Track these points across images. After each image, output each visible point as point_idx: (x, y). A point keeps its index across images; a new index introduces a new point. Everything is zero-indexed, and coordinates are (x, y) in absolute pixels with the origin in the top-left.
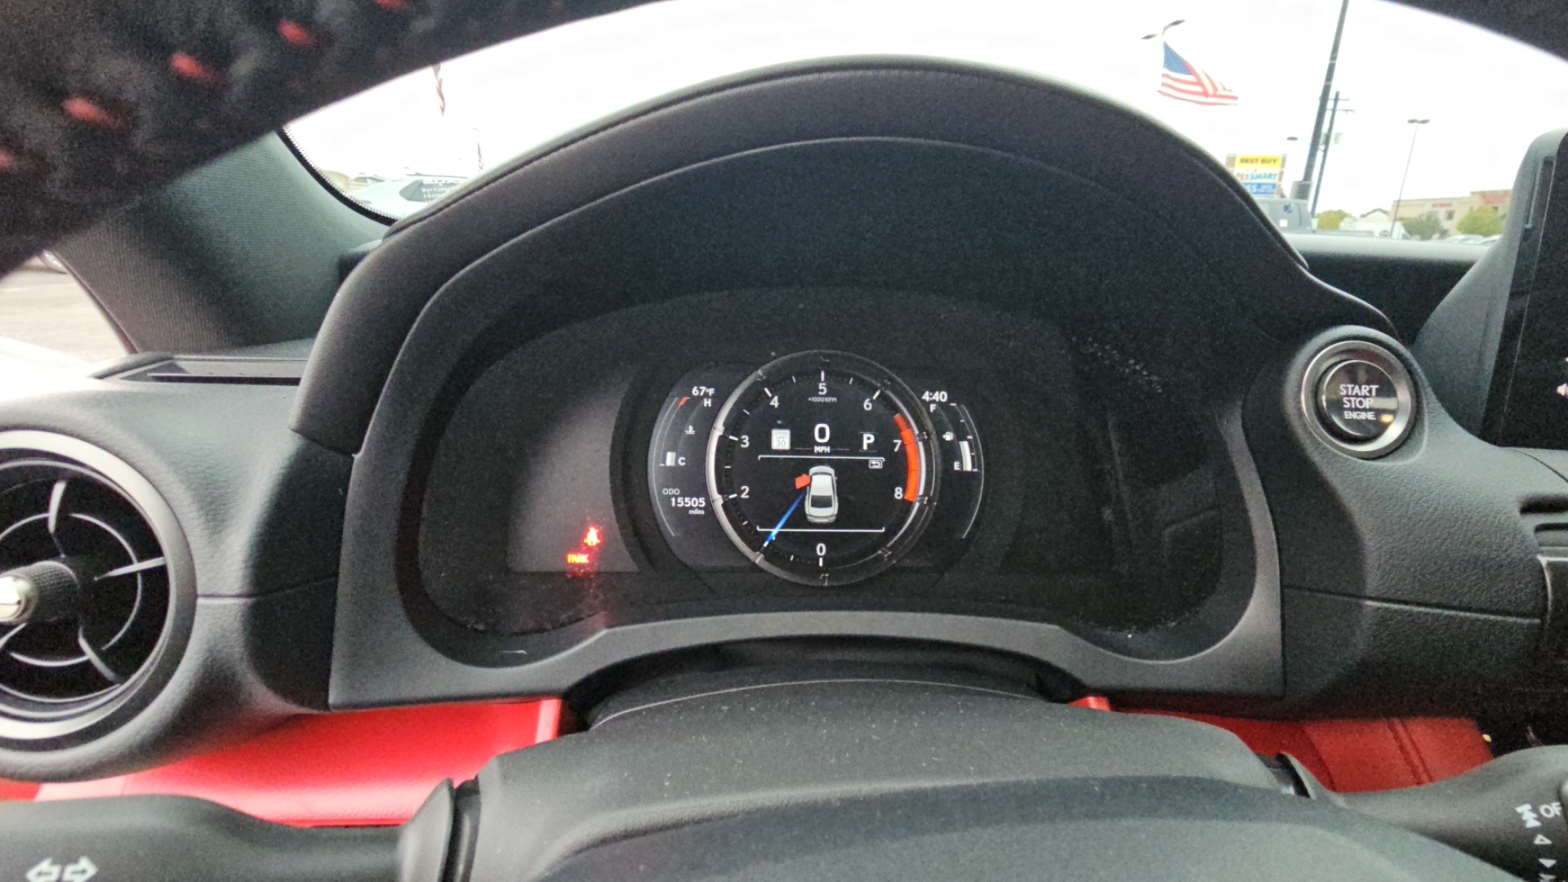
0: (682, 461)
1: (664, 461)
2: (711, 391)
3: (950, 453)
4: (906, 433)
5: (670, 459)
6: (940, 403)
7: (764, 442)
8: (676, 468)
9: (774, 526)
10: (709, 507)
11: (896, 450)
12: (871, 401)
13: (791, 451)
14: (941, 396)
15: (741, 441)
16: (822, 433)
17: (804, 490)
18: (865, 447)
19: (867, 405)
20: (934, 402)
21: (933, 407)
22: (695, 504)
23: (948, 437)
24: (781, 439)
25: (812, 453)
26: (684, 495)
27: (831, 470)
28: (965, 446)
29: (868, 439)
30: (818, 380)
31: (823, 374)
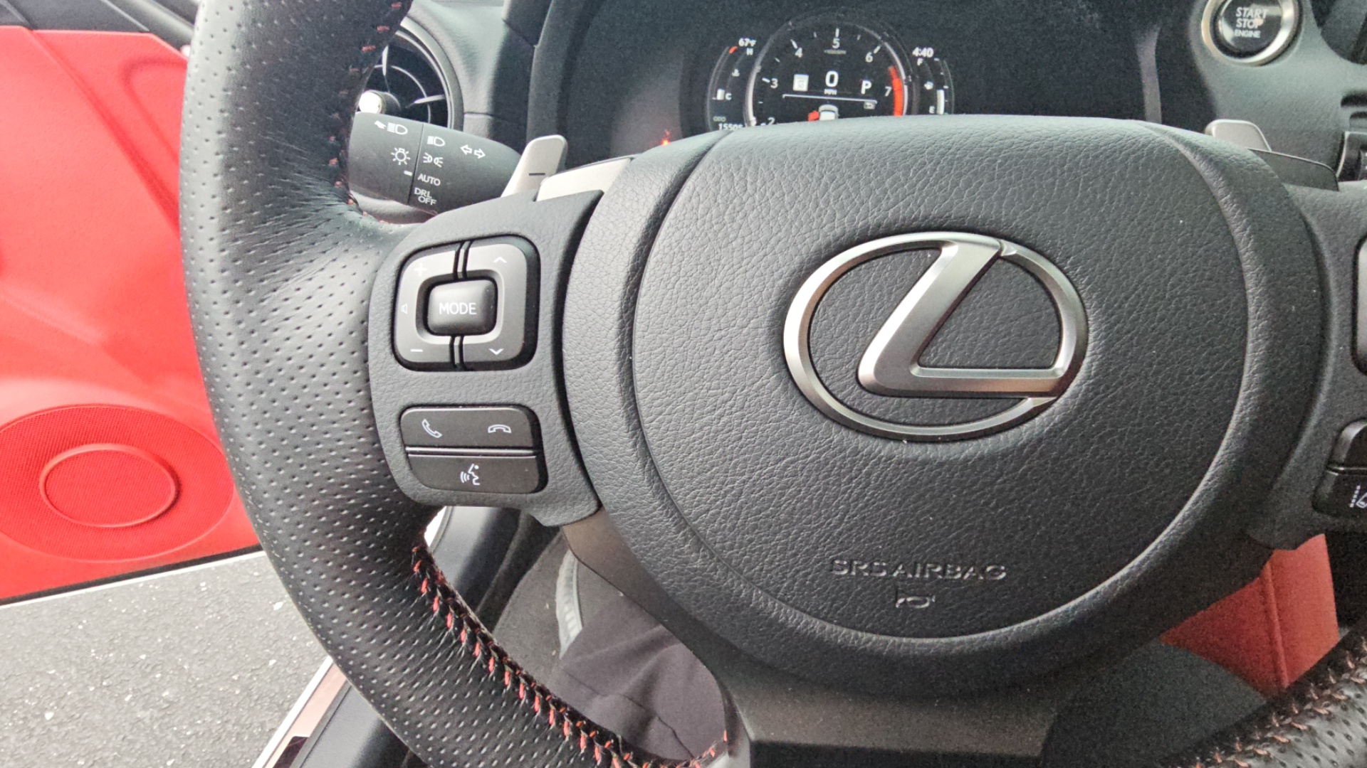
0: (729, 96)
1: (716, 96)
2: (753, 43)
3: (930, 99)
4: (896, 82)
5: (720, 95)
6: (926, 59)
7: (787, 83)
8: (724, 102)
11: (887, 94)
12: (873, 55)
13: (808, 92)
14: (928, 52)
15: (771, 83)
16: (832, 78)
18: (863, 92)
19: (869, 58)
20: (921, 57)
21: (920, 62)
23: (929, 86)
24: (801, 83)
25: (822, 94)
26: (728, 122)
27: (835, 108)
28: (941, 94)
29: (866, 85)
30: (833, 36)
31: (838, 31)
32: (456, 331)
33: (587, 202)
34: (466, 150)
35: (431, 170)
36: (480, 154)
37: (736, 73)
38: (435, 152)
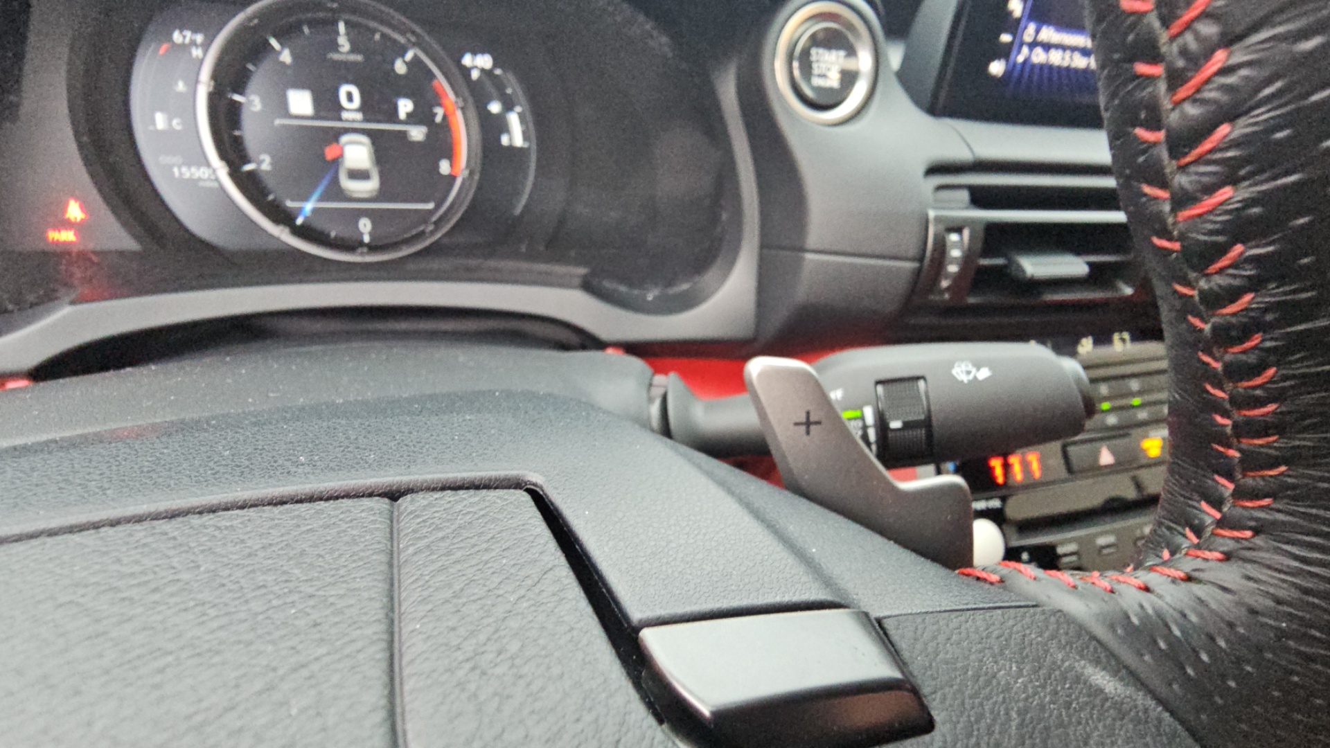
0: (178, 124)
1: (155, 123)
3: (500, 125)
4: (444, 104)
5: (162, 121)
6: (483, 70)
7: (278, 104)
8: (169, 132)
9: (306, 198)
10: (217, 180)
11: (438, 119)
12: (404, 64)
13: (316, 117)
14: (485, 61)
15: (250, 102)
16: (350, 96)
17: (337, 162)
18: (402, 115)
19: (400, 67)
20: (476, 67)
21: (475, 75)
22: (203, 173)
23: (495, 107)
24: (301, 102)
25: (340, 119)
26: (189, 165)
27: (365, 139)
28: (513, 119)
29: (405, 106)
30: (337, 33)
31: (342, 27)
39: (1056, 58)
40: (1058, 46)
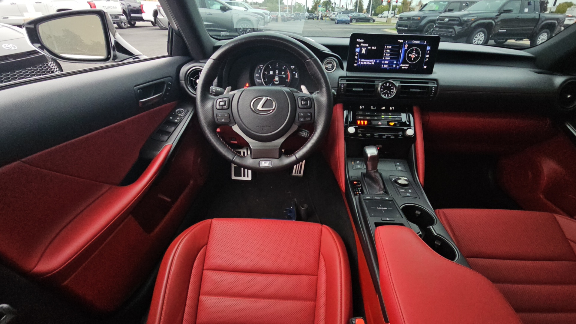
2: (262, 66)
3: (295, 75)
4: (288, 72)
5: (257, 75)
6: (293, 68)
7: (269, 73)
8: (258, 76)
9: (270, 84)
10: (262, 82)
11: (287, 74)
13: (273, 74)
14: (293, 67)
15: (266, 73)
16: (277, 72)
18: (283, 74)
19: (283, 68)
21: (292, 68)
22: (260, 81)
23: (294, 73)
24: (271, 73)
25: (275, 74)
26: (259, 80)
27: (278, 77)
28: (296, 74)
29: (283, 73)
30: (276, 64)
31: (277, 64)
32: (222, 106)
33: (233, 95)
34: (218, 89)
35: (213, 92)
36: (219, 90)
37: (260, 71)
38: (214, 90)
39: (365, 63)
40: (365, 62)
